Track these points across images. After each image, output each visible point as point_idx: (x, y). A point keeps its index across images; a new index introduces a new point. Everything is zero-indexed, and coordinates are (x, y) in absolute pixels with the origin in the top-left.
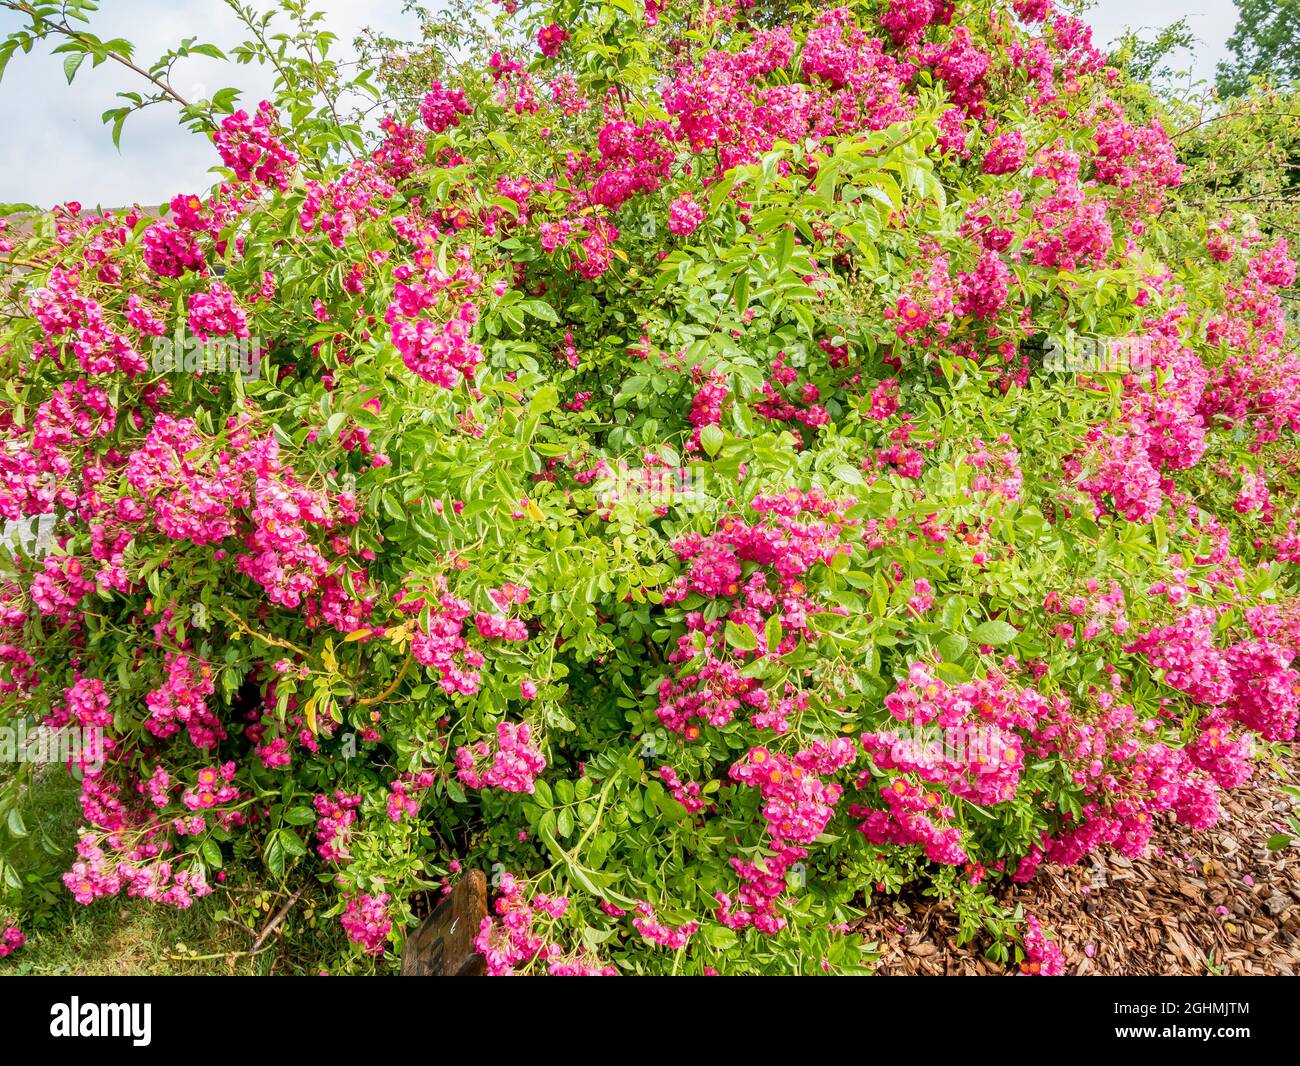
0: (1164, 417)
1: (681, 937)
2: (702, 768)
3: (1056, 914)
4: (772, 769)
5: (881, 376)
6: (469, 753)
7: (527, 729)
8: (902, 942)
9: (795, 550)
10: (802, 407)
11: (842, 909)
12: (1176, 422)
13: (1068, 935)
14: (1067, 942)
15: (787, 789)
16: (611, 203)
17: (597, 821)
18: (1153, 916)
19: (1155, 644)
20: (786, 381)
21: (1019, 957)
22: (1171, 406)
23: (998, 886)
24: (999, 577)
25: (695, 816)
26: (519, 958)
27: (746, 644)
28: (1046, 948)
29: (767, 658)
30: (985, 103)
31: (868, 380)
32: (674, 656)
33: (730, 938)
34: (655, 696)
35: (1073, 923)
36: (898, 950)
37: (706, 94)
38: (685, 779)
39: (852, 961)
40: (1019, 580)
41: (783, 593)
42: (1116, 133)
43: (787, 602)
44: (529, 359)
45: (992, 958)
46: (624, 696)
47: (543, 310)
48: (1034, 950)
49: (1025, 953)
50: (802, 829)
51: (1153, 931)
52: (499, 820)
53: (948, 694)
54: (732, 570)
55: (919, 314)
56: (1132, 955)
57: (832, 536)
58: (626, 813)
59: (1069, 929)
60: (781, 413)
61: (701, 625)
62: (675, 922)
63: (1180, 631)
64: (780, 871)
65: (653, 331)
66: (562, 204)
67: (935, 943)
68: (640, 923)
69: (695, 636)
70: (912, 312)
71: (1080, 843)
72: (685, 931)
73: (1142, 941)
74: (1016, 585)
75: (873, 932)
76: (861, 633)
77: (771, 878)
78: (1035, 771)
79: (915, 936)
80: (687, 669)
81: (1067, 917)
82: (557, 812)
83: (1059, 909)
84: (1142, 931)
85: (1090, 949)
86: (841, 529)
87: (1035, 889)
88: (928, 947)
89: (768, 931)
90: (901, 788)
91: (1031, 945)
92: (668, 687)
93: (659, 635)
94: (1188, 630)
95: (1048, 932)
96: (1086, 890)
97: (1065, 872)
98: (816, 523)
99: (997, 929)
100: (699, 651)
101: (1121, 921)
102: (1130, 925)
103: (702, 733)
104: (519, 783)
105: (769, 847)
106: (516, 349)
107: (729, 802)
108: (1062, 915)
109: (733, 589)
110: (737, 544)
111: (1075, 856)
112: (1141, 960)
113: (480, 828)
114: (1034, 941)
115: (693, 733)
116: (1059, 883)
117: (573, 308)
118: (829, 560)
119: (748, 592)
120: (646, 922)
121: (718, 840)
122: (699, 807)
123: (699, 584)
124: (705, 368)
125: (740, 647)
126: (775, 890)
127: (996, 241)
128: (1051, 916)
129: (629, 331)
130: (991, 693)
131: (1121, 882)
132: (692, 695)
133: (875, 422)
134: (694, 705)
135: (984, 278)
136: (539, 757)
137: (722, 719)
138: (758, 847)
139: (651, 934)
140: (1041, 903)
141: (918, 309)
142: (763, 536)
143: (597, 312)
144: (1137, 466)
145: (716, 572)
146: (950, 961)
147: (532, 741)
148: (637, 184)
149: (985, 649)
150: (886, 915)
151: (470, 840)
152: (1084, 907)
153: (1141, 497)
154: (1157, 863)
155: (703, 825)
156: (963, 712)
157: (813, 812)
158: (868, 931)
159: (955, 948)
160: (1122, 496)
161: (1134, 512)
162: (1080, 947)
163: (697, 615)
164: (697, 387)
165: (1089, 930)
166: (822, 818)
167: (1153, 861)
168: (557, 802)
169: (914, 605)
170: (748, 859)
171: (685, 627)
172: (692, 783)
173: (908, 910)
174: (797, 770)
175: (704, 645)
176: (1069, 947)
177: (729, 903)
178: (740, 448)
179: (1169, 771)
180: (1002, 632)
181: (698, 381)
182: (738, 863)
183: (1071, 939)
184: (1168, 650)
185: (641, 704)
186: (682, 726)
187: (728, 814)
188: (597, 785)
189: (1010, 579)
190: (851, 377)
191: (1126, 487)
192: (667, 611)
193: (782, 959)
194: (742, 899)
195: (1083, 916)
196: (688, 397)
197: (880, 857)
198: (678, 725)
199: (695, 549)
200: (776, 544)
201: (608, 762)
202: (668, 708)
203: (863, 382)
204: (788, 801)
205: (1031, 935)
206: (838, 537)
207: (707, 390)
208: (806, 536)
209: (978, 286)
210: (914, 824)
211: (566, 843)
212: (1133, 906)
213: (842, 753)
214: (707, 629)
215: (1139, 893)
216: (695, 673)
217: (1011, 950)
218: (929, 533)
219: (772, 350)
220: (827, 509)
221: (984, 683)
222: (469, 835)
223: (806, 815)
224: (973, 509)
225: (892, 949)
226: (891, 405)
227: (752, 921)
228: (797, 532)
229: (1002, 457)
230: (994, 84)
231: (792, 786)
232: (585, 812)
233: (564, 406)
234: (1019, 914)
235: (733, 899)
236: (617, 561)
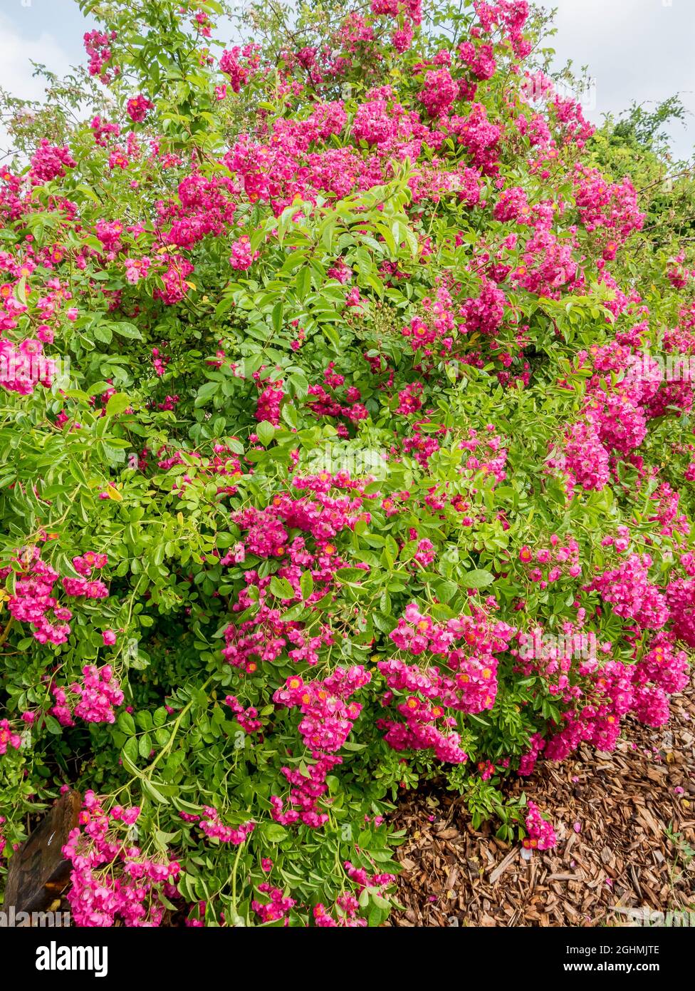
0: (614, 409)
1: (241, 835)
2: (260, 696)
3: (552, 799)
4: (304, 693)
5: (410, 380)
6: (62, 693)
7: (109, 670)
8: (432, 829)
9: (326, 519)
10: (348, 406)
11: (378, 805)
12: (624, 413)
13: (560, 816)
14: (560, 822)
15: (317, 709)
16: (184, 243)
17: (171, 743)
18: (627, 797)
19: (606, 584)
20: (335, 385)
21: (522, 835)
22: (619, 400)
23: (508, 779)
24: (485, 536)
25: (254, 735)
26: (102, 861)
27: (286, 594)
28: (542, 827)
29: (302, 605)
30: (499, 164)
31: (399, 383)
32: (236, 606)
33: (281, 833)
34: (223, 639)
35: (565, 806)
36: (428, 836)
37: (257, 157)
38: (247, 706)
39: (379, 846)
40: (501, 538)
41: (319, 553)
42: (594, 189)
43: (322, 560)
44: (119, 369)
45: (501, 838)
46: (199, 640)
47: (129, 330)
48: (534, 829)
49: (526, 832)
50: (329, 740)
51: (626, 809)
52: (103, 749)
53: (435, 628)
54: (280, 536)
55: (426, 333)
56: (610, 829)
57: (355, 508)
58: (200, 736)
59: (561, 810)
60: (331, 410)
61: (256, 580)
62: (234, 822)
63: (622, 573)
64: (321, 776)
65: (226, 345)
66: (146, 244)
67: (458, 829)
68: (206, 825)
69: (251, 590)
70: (421, 330)
71: (565, 742)
72: (245, 829)
73: (618, 817)
74: (496, 541)
75: (409, 822)
76: (375, 583)
77: (315, 782)
78: (520, 687)
79: (442, 824)
80: (245, 615)
81: (560, 801)
82: (138, 737)
83: (554, 795)
84: (618, 810)
85: (577, 826)
86: (364, 500)
87: (537, 781)
88: (453, 832)
89: (313, 825)
90: (413, 704)
91: (530, 825)
92: (232, 631)
93: (225, 590)
94: (629, 572)
95: (545, 814)
96: (576, 779)
97: (560, 766)
98: (343, 497)
99: (505, 815)
100: (254, 601)
101: (602, 803)
102: (609, 805)
103: (259, 667)
104: (101, 715)
105: (313, 757)
106: (109, 361)
107: (283, 722)
108: (556, 800)
109: (281, 551)
110: (284, 516)
111: (565, 752)
112: (617, 832)
113: (89, 756)
114: (532, 822)
115: (252, 667)
116: (555, 775)
117: (158, 328)
118: (352, 526)
119: (291, 553)
120: (211, 823)
121: (270, 753)
122: (257, 727)
123: (254, 548)
124: (262, 376)
125: (285, 598)
126: (319, 791)
127: (497, 274)
128: (548, 801)
129: (206, 345)
130: (473, 626)
131: (603, 772)
132: (249, 637)
133: (403, 417)
134: (250, 644)
135: (485, 302)
136: (118, 692)
137: (271, 656)
138: (303, 757)
139: (215, 834)
140: (540, 791)
141: (427, 328)
142: (302, 507)
143: (180, 331)
144: (590, 447)
145: (267, 538)
146: (469, 841)
147: (113, 680)
148: (206, 229)
149: (471, 592)
150: (421, 808)
151: (80, 767)
152: (574, 793)
153: (593, 471)
154: (631, 756)
155: (262, 742)
156: (448, 641)
157: (337, 726)
158: (405, 822)
159: (473, 831)
160: (581, 471)
161: (589, 482)
162: (570, 825)
163: (253, 573)
164: (260, 391)
165: (577, 811)
166: (343, 730)
167: (628, 754)
168: (139, 730)
169: (419, 559)
170: (296, 767)
171: (245, 583)
172: (251, 708)
173: (438, 803)
174: (323, 693)
175: (258, 596)
176: (561, 826)
177: (281, 804)
178: (288, 439)
179: (624, 682)
180: (483, 578)
181: (261, 386)
182: (287, 771)
183: (563, 819)
184: (615, 588)
185: (212, 646)
186: (244, 662)
187: (282, 732)
188: (172, 714)
189: (494, 537)
190: (386, 381)
191: (582, 464)
192: (229, 570)
193: (326, 847)
194: (292, 800)
195: (573, 800)
196: (254, 398)
197: (401, 761)
198: (240, 661)
199: (251, 520)
200: (311, 515)
201: (185, 695)
202: (232, 648)
203: (395, 385)
204: (317, 717)
205: (530, 817)
206: (361, 508)
207: (267, 393)
208: (335, 507)
209: (481, 309)
210: (424, 732)
211: (143, 763)
212: (611, 790)
213: (357, 677)
214: (261, 583)
215: (617, 780)
216: (251, 619)
217: (516, 830)
218: (431, 502)
219: (326, 361)
220: (355, 485)
221: (468, 619)
222: (80, 763)
223: (331, 728)
224: (464, 483)
225: (423, 836)
226: (415, 403)
227: (300, 817)
228: (327, 505)
229: (488, 442)
230: (505, 149)
231: (319, 705)
232: (161, 736)
233: (151, 408)
234: (523, 801)
235: (285, 801)
236: (180, 531)
